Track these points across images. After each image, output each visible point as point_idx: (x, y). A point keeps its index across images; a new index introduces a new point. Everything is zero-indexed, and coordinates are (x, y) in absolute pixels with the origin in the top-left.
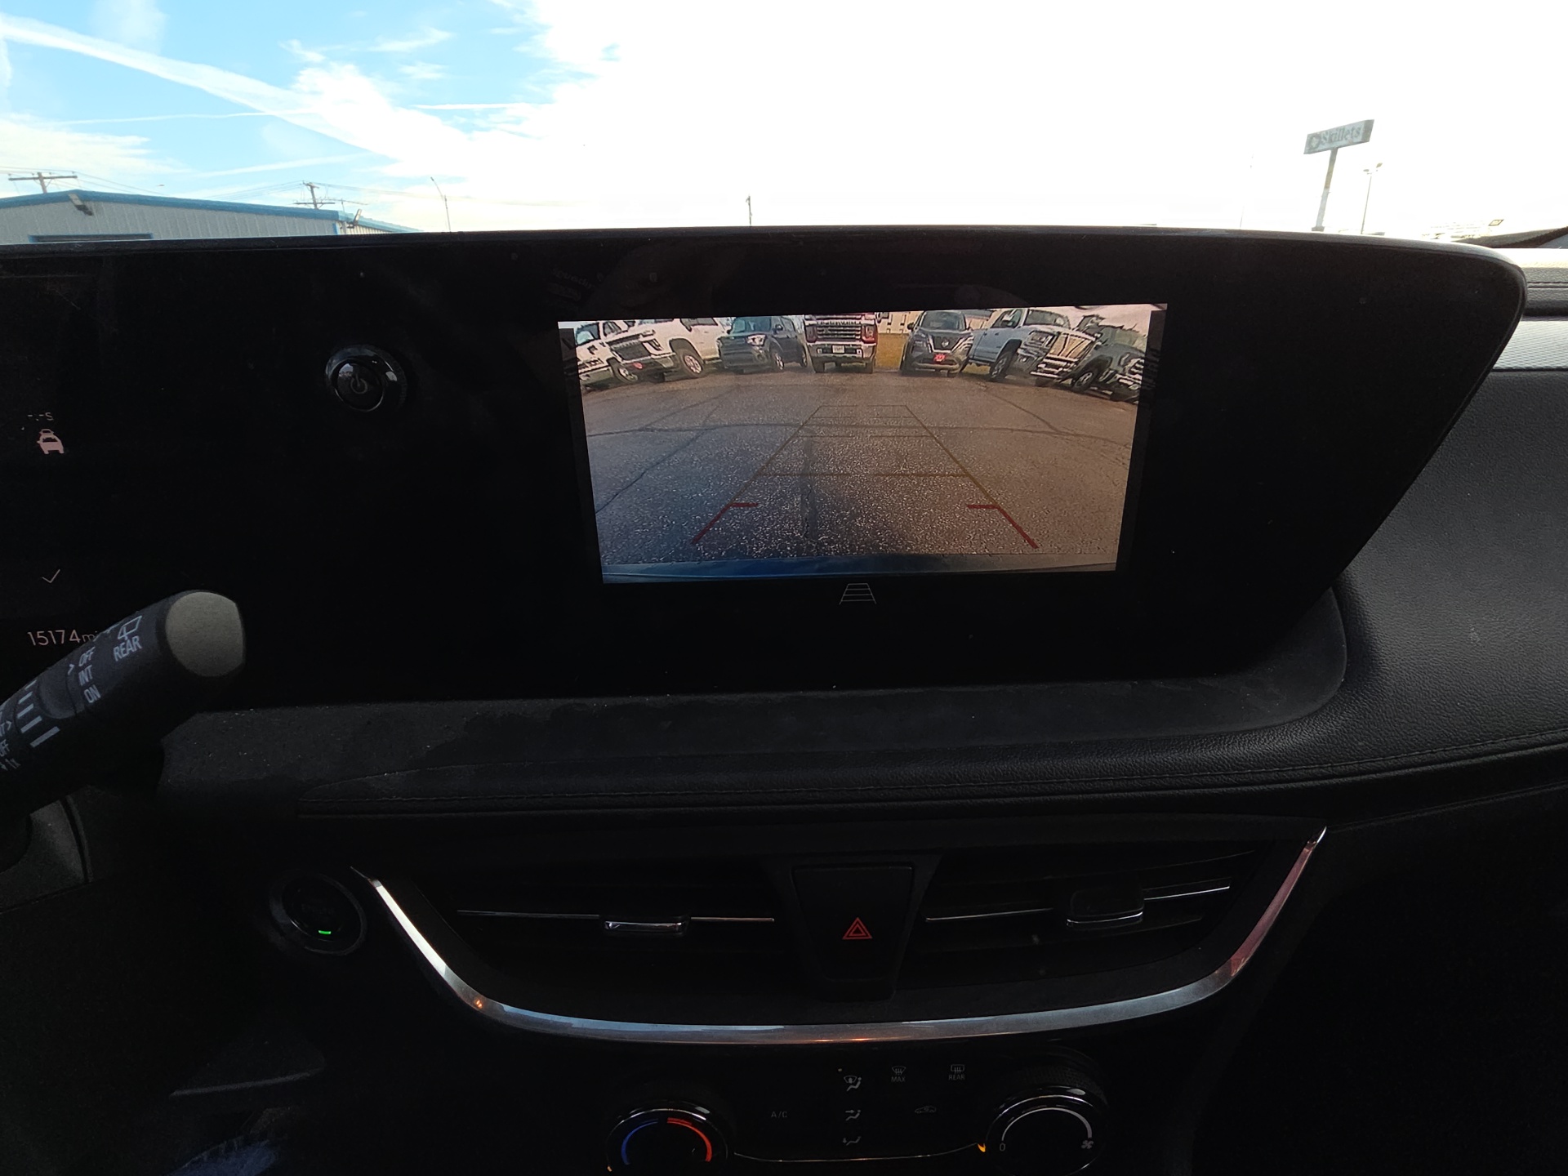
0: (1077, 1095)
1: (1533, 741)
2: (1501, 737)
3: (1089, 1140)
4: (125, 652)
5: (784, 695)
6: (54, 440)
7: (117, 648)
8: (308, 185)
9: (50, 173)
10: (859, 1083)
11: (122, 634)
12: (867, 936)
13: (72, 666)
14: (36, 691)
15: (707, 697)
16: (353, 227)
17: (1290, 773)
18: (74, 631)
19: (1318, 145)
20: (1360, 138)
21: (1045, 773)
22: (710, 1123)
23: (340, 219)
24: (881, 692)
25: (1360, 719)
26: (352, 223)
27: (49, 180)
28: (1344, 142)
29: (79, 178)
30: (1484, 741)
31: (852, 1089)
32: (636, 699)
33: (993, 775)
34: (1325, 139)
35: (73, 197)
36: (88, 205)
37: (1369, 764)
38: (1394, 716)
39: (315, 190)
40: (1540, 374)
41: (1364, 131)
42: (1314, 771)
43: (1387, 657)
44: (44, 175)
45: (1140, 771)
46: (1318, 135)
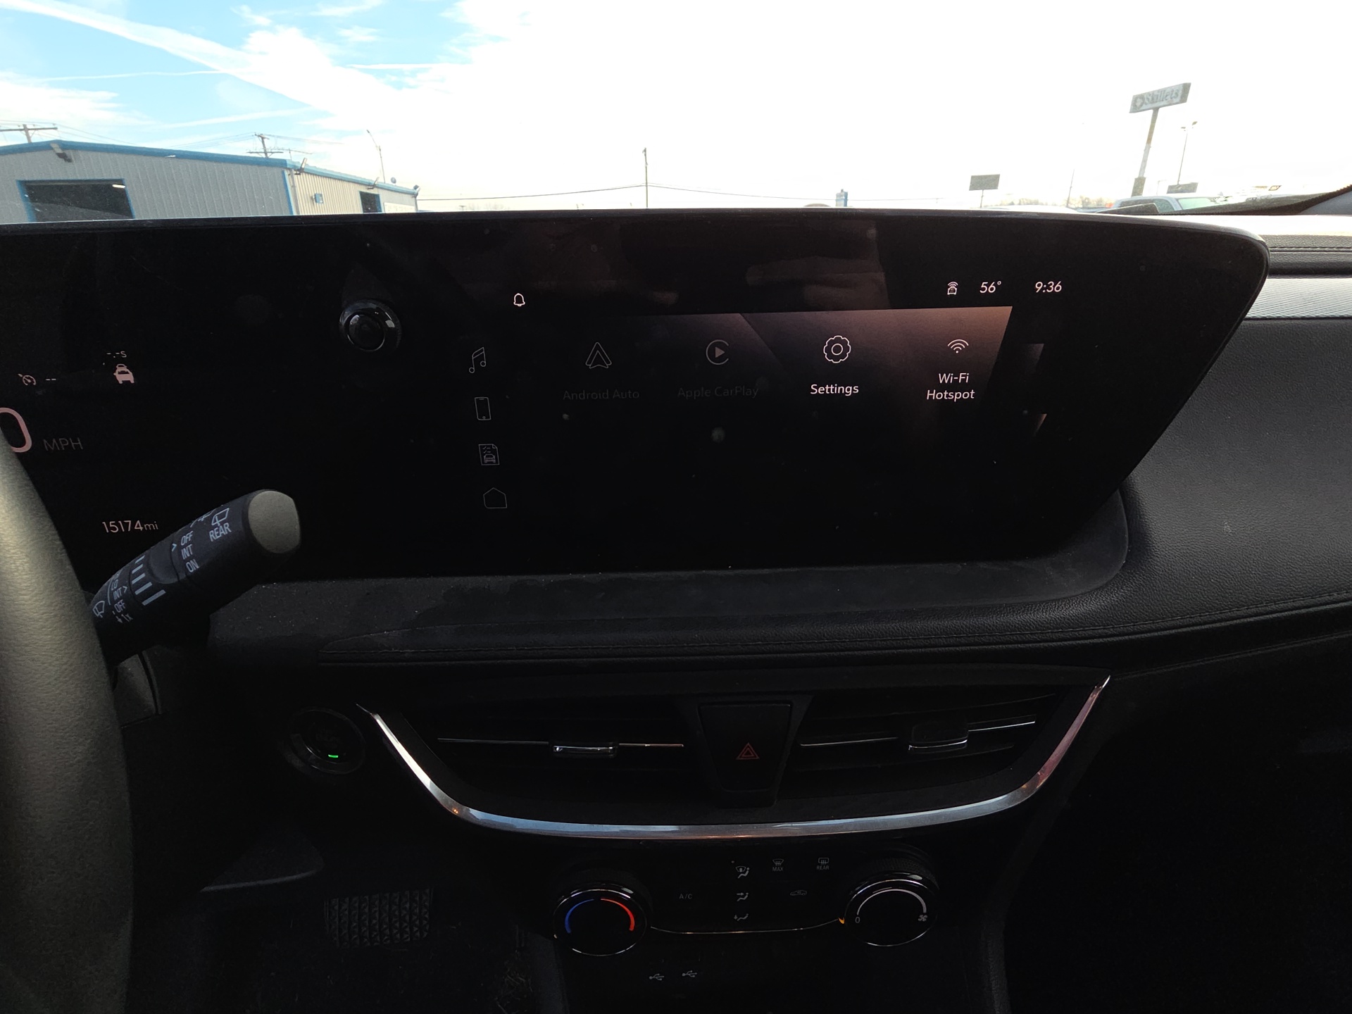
0: (916, 880)
1: (1269, 609)
2: (1244, 606)
3: (924, 914)
4: (218, 535)
5: (692, 573)
6: (127, 373)
7: (212, 531)
8: (259, 136)
9: (34, 125)
10: (747, 872)
11: (215, 521)
12: (755, 757)
13: (175, 545)
14: (146, 563)
15: (631, 574)
16: (299, 174)
17: (1080, 632)
18: (138, 522)
19: (1141, 105)
20: (1178, 100)
21: (893, 633)
22: (634, 901)
23: (288, 167)
24: (766, 571)
25: (1137, 592)
26: (298, 170)
27: (33, 131)
28: (1165, 102)
29: (59, 129)
30: (1231, 609)
31: (742, 876)
32: (577, 576)
33: (853, 633)
34: (1148, 99)
35: (54, 146)
36: (67, 152)
37: (1141, 626)
38: (1162, 589)
39: (265, 140)
40: (1287, 322)
41: (1183, 93)
42: (1099, 631)
43: (1159, 545)
44: (29, 127)
45: (966, 631)
46: (1142, 97)
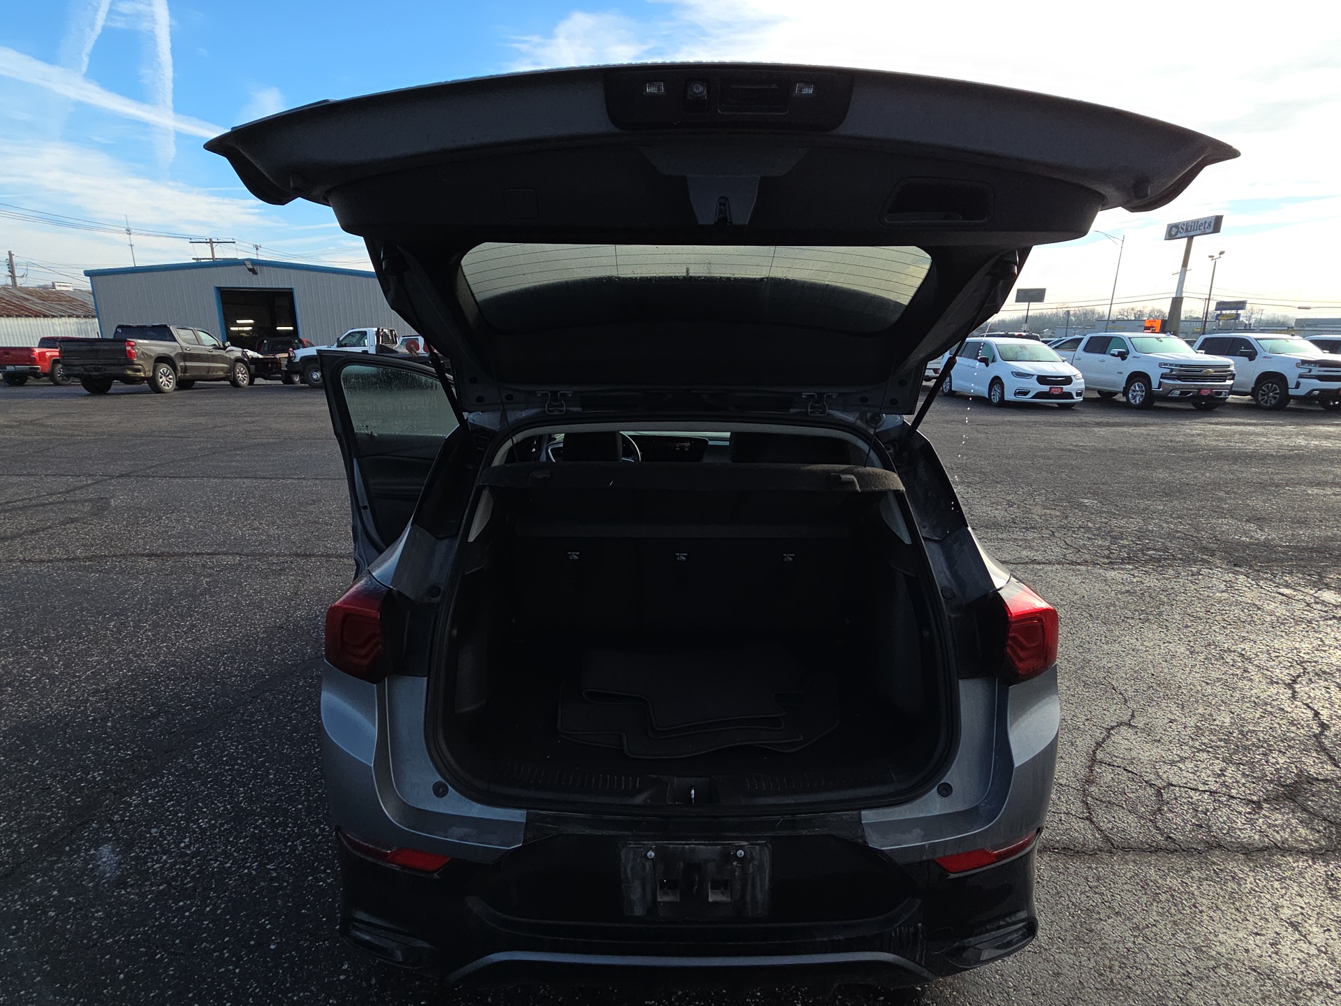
19: (1176, 234)
20: (1211, 230)
27: (216, 245)
28: (1198, 232)
34: (1183, 229)
35: (247, 263)
36: (255, 267)
41: (1215, 225)
44: (211, 239)
46: (1176, 226)
